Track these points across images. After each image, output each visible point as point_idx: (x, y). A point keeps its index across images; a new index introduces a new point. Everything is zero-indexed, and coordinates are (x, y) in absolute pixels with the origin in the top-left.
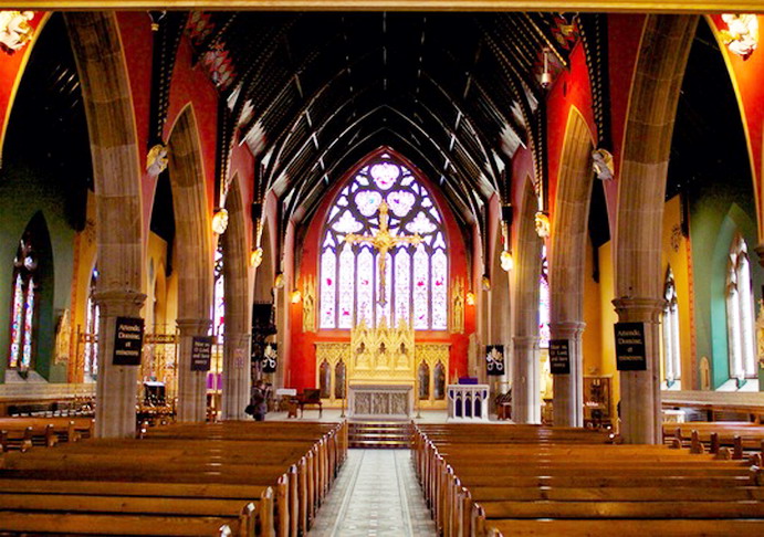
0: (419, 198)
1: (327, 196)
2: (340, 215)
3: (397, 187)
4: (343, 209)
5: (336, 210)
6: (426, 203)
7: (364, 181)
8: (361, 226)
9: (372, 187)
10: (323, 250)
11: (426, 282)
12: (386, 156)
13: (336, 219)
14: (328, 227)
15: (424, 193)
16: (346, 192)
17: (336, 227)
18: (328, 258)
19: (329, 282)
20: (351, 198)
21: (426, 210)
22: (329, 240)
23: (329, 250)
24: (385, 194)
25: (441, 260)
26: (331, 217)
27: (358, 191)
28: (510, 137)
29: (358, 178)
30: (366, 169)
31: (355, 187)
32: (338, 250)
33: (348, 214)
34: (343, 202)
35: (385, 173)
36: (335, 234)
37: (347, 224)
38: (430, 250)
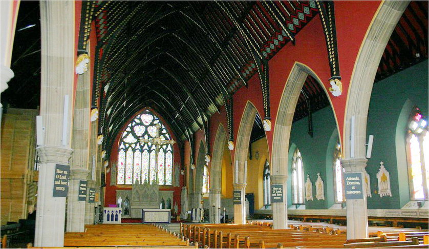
0: (161, 129)
1: (122, 127)
2: (127, 135)
3: (152, 124)
4: (129, 133)
5: (125, 133)
6: (164, 131)
7: (138, 121)
8: (136, 140)
9: (141, 124)
10: (120, 150)
11: (163, 165)
12: (148, 111)
13: (125, 137)
14: (122, 140)
15: (163, 127)
16: (130, 125)
17: (125, 140)
18: (121, 154)
19: (122, 164)
20: (132, 128)
21: (164, 135)
22: (122, 146)
23: (122, 150)
24: (147, 127)
25: (169, 156)
26: (124, 135)
27: (135, 125)
29: (136, 120)
30: (139, 116)
31: (134, 124)
32: (126, 150)
33: (131, 135)
34: (129, 129)
35: (147, 118)
36: (125, 143)
37: (130, 139)
38: (165, 152)
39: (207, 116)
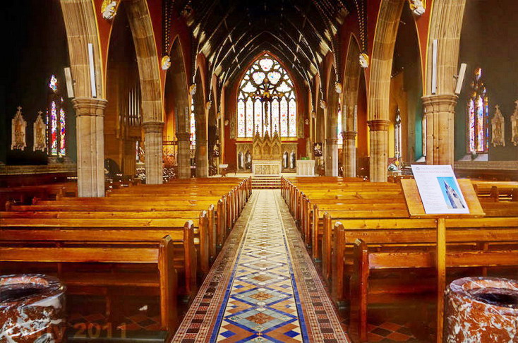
0: (283, 75)
1: (240, 74)
2: (246, 84)
3: (272, 70)
4: (247, 81)
5: (244, 82)
6: (286, 77)
7: (257, 68)
8: (255, 89)
9: (260, 70)
10: (238, 101)
11: (286, 115)
12: (266, 55)
13: (244, 86)
14: (240, 90)
15: (285, 72)
16: (248, 73)
17: (243, 89)
18: (240, 105)
19: (242, 115)
20: (251, 76)
21: (286, 81)
22: (241, 96)
23: (241, 101)
24: (266, 73)
25: (293, 104)
26: (242, 84)
27: (253, 72)
28: (325, 47)
29: (254, 66)
30: (257, 61)
31: (252, 70)
32: (245, 100)
33: (249, 83)
34: (247, 77)
35: (266, 63)
36: (243, 93)
37: (249, 88)
38: (288, 100)
39: (321, 55)
